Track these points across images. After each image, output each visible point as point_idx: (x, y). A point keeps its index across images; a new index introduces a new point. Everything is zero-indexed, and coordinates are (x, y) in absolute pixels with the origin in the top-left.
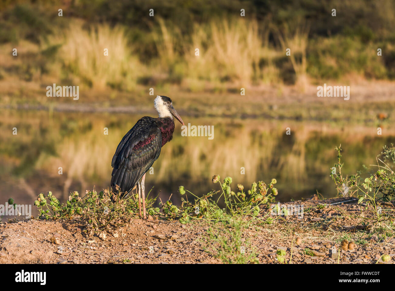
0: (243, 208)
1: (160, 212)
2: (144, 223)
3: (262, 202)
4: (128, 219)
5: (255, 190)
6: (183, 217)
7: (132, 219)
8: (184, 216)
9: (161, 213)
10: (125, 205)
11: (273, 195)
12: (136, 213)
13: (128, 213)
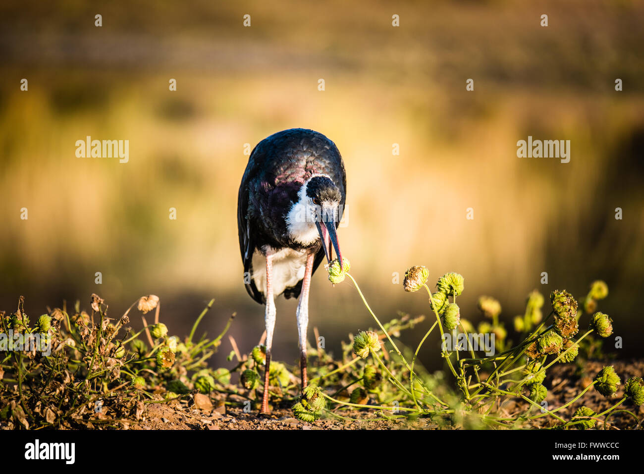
0: (498, 376)
1: (232, 382)
2: (180, 420)
3: (561, 357)
4: (129, 405)
5: (537, 316)
6: (307, 400)
7: (141, 404)
8: (309, 397)
9: (233, 388)
10: (119, 359)
11: (596, 335)
12: (154, 386)
13: (129, 384)
